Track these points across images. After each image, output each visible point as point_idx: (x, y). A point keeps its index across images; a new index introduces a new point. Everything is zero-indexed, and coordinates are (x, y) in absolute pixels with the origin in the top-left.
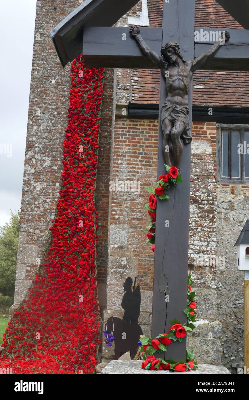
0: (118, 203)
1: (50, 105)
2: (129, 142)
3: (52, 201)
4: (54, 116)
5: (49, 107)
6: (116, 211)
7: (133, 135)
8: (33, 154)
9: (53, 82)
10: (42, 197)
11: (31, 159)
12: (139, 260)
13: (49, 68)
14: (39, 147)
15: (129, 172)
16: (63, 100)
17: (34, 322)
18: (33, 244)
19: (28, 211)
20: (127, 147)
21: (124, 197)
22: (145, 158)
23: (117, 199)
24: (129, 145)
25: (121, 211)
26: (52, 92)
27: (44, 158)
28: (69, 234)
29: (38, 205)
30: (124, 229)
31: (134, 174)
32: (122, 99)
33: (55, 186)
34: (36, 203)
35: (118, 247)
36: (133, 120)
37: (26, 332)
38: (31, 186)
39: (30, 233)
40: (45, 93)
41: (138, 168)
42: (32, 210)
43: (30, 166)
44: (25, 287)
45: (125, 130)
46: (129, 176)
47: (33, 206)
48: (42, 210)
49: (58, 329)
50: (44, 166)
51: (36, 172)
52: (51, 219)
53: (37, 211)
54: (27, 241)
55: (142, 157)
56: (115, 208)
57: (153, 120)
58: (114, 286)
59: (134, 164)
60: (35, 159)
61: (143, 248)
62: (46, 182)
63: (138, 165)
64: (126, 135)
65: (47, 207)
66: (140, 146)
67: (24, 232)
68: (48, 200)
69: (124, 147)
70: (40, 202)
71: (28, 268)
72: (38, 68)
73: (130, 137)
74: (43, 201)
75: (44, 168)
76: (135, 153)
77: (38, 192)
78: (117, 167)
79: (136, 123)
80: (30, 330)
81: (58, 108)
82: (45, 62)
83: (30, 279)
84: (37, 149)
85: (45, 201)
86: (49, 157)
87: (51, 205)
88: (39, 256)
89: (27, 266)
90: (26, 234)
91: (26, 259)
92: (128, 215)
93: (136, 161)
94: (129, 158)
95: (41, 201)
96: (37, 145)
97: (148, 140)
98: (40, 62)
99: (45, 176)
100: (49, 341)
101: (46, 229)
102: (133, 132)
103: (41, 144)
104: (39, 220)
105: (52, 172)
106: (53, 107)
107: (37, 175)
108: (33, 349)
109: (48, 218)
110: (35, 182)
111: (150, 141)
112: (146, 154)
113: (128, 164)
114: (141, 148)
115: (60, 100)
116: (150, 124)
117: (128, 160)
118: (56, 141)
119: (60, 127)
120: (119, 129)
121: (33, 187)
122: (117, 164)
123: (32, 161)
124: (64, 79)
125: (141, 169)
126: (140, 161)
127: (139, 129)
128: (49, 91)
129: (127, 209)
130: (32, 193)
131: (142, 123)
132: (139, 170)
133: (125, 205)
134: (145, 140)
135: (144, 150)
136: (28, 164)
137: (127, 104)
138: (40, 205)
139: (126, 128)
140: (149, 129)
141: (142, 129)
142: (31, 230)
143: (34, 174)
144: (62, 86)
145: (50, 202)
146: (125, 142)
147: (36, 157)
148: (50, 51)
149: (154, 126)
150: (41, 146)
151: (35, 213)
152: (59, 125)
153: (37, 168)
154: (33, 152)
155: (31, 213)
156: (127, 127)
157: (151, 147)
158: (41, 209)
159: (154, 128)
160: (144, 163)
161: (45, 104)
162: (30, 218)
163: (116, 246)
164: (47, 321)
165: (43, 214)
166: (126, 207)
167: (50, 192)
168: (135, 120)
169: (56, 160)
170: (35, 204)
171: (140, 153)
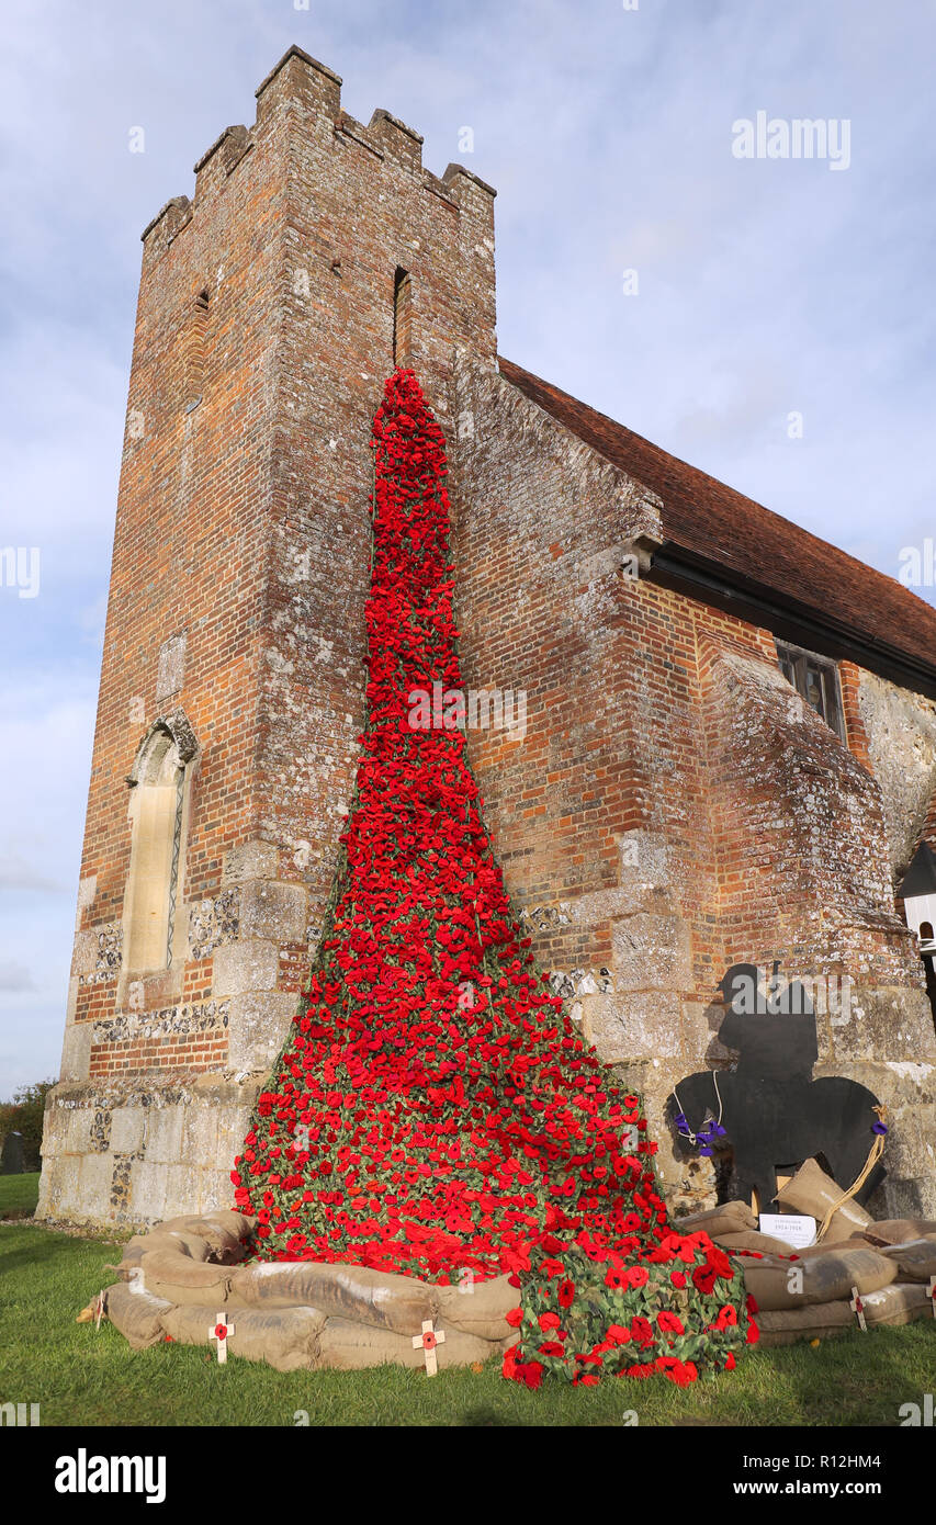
0: (644, 778)
1: (326, 502)
2: (647, 632)
3: (337, 762)
4: (336, 532)
5: (325, 506)
6: (642, 798)
7: (653, 620)
8: (288, 620)
9: (333, 444)
10: (314, 747)
11: (285, 633)
12: (693, 926)
13: (322, 407)
14: (302, 605)
16: (356, 499)
18: (295, 880)
19: (278, 781)
20: (645, 645)
21: (653, 765)
22: (678, 678)
23: (640, 766)
24: (648, 642)
25: (651, 797)
26: (331, 470)
27: (315, 638)
29: (304, 769)
30: (659, 844)
31: (663, 711)
32: (651, 526)
33: (344, 721)
34: (300, 761)
35: (655, 891)
38: (285, 711)
39: (285, 847)
40: (314, 466)
41: (668, 701)
42: (291, 782)
43: (284, 653)
44: (283, 1014)
45: (638, 602)
46: (654, 714)
47: (293, 768)
48: (316, 785)
50: (316, 662)
51: (298, 672)
52: (337, 813)
53: (302, 786)
54: (280, 871)
55: (671, 675)
56: (640, 789)
57: (680, 597)
59: (660, 688)
60: (295, 635)
61: (697, 896)
62: (322, 705)
63: (666, 691)
64: (639, 614)
65: (326, 777)
66: (666, 649)
67: (270, 842)
68: (329, 760)
69: (640, 642)
70: (310, 761)
71: (285, 955)
72: (295, 394)
73: (647, 622)
74: (317, 759)
75: (316, 667)
76: (659, 662)
77: (304, 732)
78: (634, 688)
79: (654, 593)
81: (345, 515)
82: (312, 388)
83: (289, 990)
84: (298, 610)
85: (320, 760)
86: (327, 639)
87: (337, 773)
88: (311, 919)
89: (282, 948)
90: (274, 848)
91: (278, 927)
92: (664, 811)
93: (663, 682)
94: (651, 671)
95: (311, 758)
96: (298, 599)
97: (677, 638)
98: (300, 382)
99: (320, 689)
101: (327, 839)
102: (651, 612)
103: (307, 599)
104: (309, 813)
105: (335, 682)
106: (334, 510)
107: (299, 682)
109: (329, 810)
111: (680, 643)
112: (676, 670)
113: (650, 685)
114: (668, 655)
115: (349, 496)
116: (677, 602)
117: (650, 675)
118: (342, 600)
119: (350, 568)
120: (627, 597)
121: (289, 715)
122: (633, 679)
123: (288, 641)
124: (356, 448)
125: (673, 702)
126: (670, 684)
127: (660, 608)
128: (322, 464)
129: (660, 796)
130: (288, 731)
131: (664, 596)
132: (670, 706)
133: (656, 785)
134: (672, 636)
135: (673, 659)
136: (278, 646)
137: (659, 542)
138: (311, 769)
139: (638, 599)
140: (676, 614)
141: (665, 610)
142: (289, 840)
143: (292, 678)
144: (353, 464)
145: (334, 764)
146: (641, 630)
147: (296, 631)
148: (323, 364)
149: (683, 609)
150: (308, 605)
151: (296, 788)
152: (349, 561)
153: (300, 662)
154: (290, 615)
155: (287, 788)
156: (641, 597)
157: (684, 655)
158: (313, 781)
159: (682, 613)
160: (675, 690)
161: (315, 495)
162: (285, 802)
163: (651, 887)
165: (318, 795)
166: (659, 790)
167: (332, 735)
168: (655, 585)
169: (344, 652)
170: (297, 765)
171: (667, 665)
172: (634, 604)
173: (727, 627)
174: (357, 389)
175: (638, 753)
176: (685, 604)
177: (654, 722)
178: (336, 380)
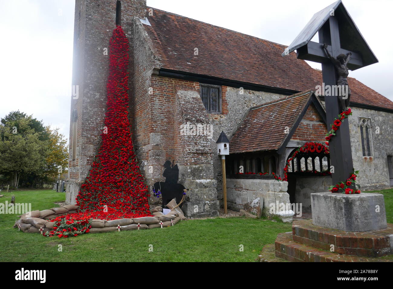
0: (155, 121)
2: (159, 88)
3: (101, 119)
4: (100, 69)
5: (97, 63)
6: (154, 126)
7: (161, 85)
8: (88, 90)
9: (99, 49)
10: (95, 116)
11: (87, 93)
12: (167, 151)
13: (96, 40)
14: (91, 86)
15: (159, 105)
17: (95, 190)
18: (90, 144)
19: (86, 124)
20: (158, 91)
21: (158, 118)
22: (168, 98)
23: (154, 119)
24: (159, 90)
25: (156, 125)
26: (99, 55)
27: (95, 93)
28: (112, 138)
30: (158, 135)
31: (162, 106)
32: (157, 65)
33: (102, 110)
34: (91, 120)
35: (156, 145)
36: (160, 77)
37: (91, 196)
38: (88, 110)
39: (88, 137)
40: (94, 55)
41: (164, 103)
42: (89, 124)
44: (87, 169)
45: (157, 82)
46: (160, 107)
47: (90, 121)
49: (111, 192)
51: (91, 101)
52: (101, 129)
54: (87, 142)
55: (166, 97)
56: (154, 124)
57: (170, 78)
58: (155, 166)
59: (162, 101)
60: (90, 93)
61: (168, 145)
62: (97, 107)
63: (164, 101)
64: (157, 85)
65: (98, 122)
66: (165, 91)
68: (99, 118)
69: (156, 91)
70: (94, 119)
71: (88, 158)
72: (89, 39)
73: (159, 86)
74: (96, 119)
75: (95, 99)
76: (162, 95)
77: (92, 114)
78: (154, 102)
79: (162, 79)
80: (93, 194)
81: (103, 65)
82: (94, 37)
83: (89, 165)
86: (98, 93)
87: (101, 121)
88: (95, 151)
89: (88, 157)
90: (86, 138)
91: (87, 153)
92: (160, 128)
93: (163, 99)
94: (159, 97)
97: (168, 88)
98: (90, 36)
99: (96, 104)
100: (107, 199)
101: (98, 135)
102: (161, 83)
104: (94, 130)
105: (100, 102)
106: (100, 64)
107: (91, 103)
108: (97, 205)
109: (99, 129)
110: (90, 107)
111: (169, 89)
112: (167, 96)
113: (159, 100)
114: (165, 93)
115: (104, 60)
116: (169, 80)
117: (159, 98)
118: (102, 84)
119: (104, 76)
120: (153, 81)
121: (89, 110)
122: (154, 100)
123: (88, 95)
125: (165, 103)
126: (165, 99)
127: (163, 82)
129: (159, 125)
131: (165, 79)
132: (165, 104)
133: (158, 123)
134: (167, 88)
135: (166, 94)
136: (86, 96)
137: (160, 68)
138: (94, 121)
139: (157, 81)
140: (168, 83)
141: (165, 82)
142: (89, 136)
143: (89, 103)
146: (157, 88)
148: (96, 30)
149: (171, 81)
151: (91, 125)
153: (91, 99)
156: (158, 80)
157: (170, 92)
158: (95, 123)
159: (170, 82)
160: (167, 100)
161: (94, 61)
162: (88, 128)
163: (155, 144)
164: (103, 188)
165: (96, 126)
166: (159, 124)
167: (99, 113)
168: (162, 77)
169: (102, 95)
170: (91, 121)
171: (164, 95)
172: (155, 82)
173: (184, 83)
174: (106, 34)
175: (153, 116)
176: (171, 80)
177: (159, 109)
178: (100, 33)
